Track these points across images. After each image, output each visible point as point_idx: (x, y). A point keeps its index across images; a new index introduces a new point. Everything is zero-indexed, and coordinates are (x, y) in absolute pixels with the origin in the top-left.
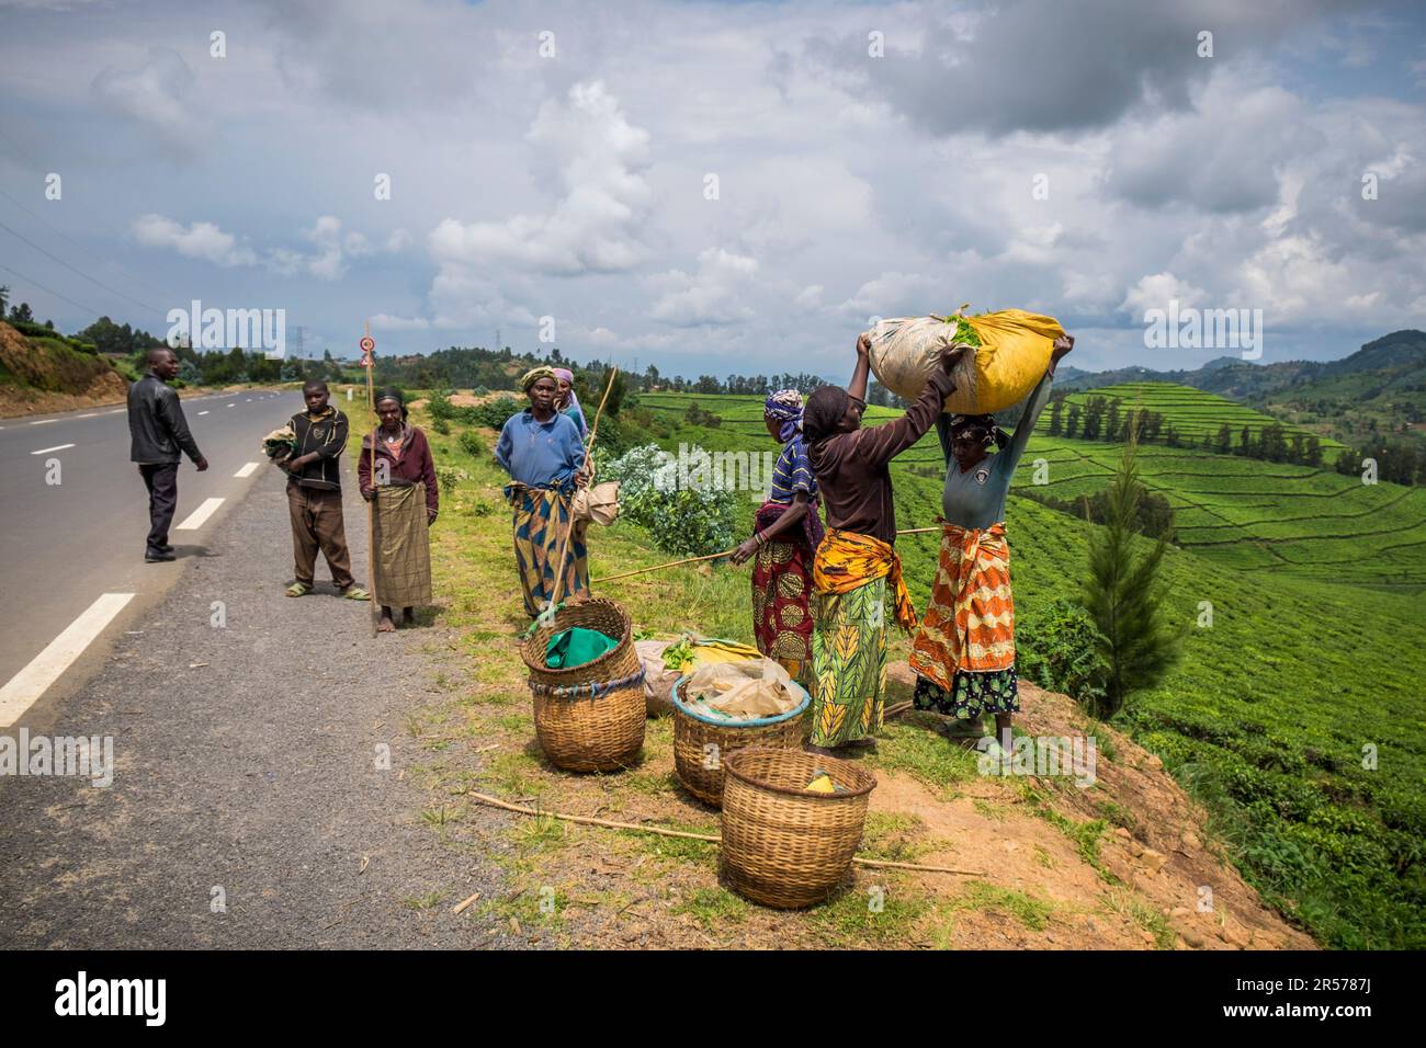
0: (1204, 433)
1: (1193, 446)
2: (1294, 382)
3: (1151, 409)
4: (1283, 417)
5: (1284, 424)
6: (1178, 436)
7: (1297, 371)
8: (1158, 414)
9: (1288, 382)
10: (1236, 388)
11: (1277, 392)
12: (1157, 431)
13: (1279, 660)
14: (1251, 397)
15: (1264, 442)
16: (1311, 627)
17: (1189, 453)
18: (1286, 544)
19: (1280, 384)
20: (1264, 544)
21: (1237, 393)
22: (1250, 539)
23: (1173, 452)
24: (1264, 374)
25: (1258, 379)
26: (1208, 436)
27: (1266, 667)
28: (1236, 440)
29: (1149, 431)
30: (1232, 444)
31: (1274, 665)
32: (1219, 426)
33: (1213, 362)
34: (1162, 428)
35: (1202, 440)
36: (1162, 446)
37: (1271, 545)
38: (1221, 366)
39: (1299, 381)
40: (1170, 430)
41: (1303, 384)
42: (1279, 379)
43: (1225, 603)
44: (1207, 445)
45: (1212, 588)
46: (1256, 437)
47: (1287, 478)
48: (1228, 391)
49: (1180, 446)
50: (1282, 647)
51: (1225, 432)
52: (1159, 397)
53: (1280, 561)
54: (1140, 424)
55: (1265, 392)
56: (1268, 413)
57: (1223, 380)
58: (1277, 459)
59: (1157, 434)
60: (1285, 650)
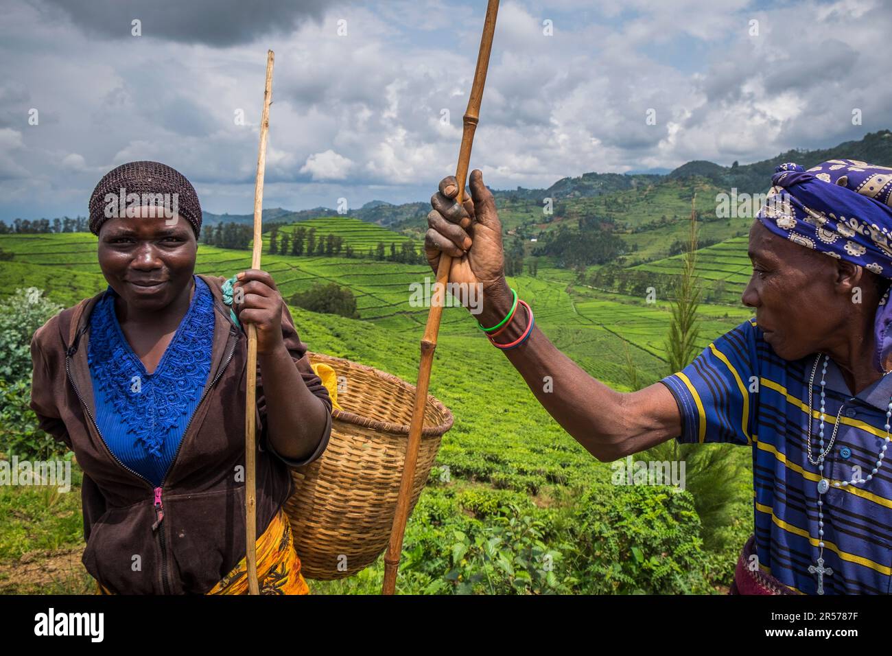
0: (369, 248)
1: (362, 257)
2: (416, 215)
3: (335, 234)
4: (412, 236)
5: (414, 241)
6: (352, 251)
7: (417, 208)
8: (339, 238)
9: (413, 216)
10: (383, 220)
11: (407, 221)
12: (339, 249)
13: (461, 395)
14: (392, 225)
15: (404, 252)
16: (465, 368)
17: (359, 261)
18: (421, 314)
19: (409, 216)
20: (409, 315)
21: (384, 223)
22: (400, 313)
23: (350, 261)
24: (398, 211)
25: (395, 214)
26: (371, 250)
27: (456, 401)
28: (388, 251)
29: (334, 249)
30: (386, 255)
31: (459, 399)
32: (377, 243)
33: (369, 204)
34: (343, 246)
35: (367, 253)
36: (344, 257)
37: (413, 315)
38: (373, 207)
39: (419, 215)
40: (347, 247)
41: (422, 216)
42: (407, 214)
43: (413, 359)
44: (371, 255)
45: (402, 350)
46: (399, 249)
47: (419, 273)
48: (379, 222)
49: (354, 257)
50: (455, 384)
51: (381, 247)
52: (338, 226)
53: (420, 325)
54: (328, 244)
55: (401, 222)
56: (403, 234)
57: (375, 214)
58: (412, 262)
59: (339, 250)
60: (458, 387)
